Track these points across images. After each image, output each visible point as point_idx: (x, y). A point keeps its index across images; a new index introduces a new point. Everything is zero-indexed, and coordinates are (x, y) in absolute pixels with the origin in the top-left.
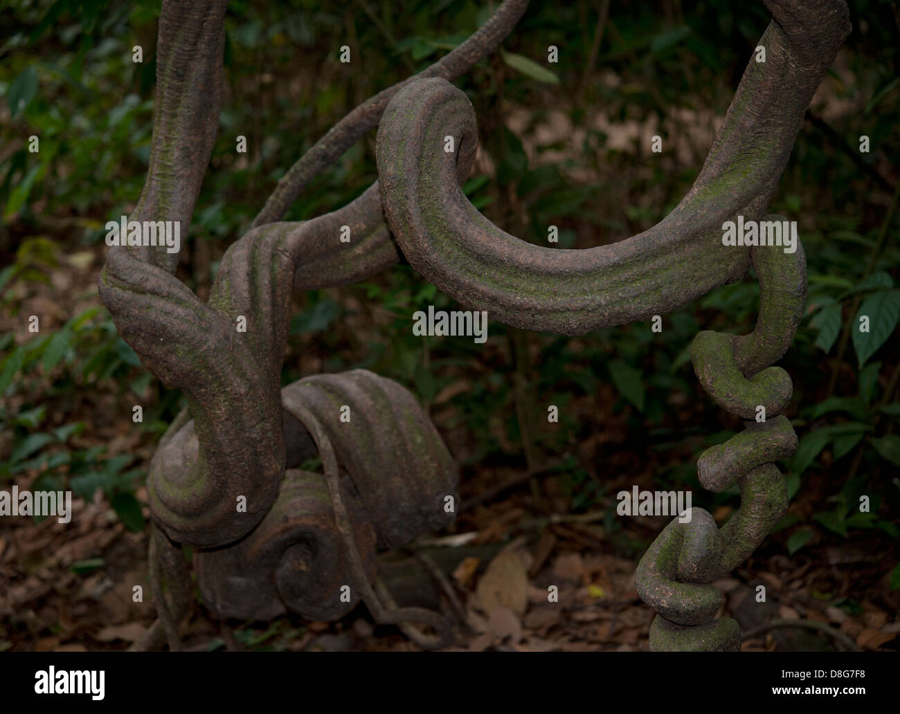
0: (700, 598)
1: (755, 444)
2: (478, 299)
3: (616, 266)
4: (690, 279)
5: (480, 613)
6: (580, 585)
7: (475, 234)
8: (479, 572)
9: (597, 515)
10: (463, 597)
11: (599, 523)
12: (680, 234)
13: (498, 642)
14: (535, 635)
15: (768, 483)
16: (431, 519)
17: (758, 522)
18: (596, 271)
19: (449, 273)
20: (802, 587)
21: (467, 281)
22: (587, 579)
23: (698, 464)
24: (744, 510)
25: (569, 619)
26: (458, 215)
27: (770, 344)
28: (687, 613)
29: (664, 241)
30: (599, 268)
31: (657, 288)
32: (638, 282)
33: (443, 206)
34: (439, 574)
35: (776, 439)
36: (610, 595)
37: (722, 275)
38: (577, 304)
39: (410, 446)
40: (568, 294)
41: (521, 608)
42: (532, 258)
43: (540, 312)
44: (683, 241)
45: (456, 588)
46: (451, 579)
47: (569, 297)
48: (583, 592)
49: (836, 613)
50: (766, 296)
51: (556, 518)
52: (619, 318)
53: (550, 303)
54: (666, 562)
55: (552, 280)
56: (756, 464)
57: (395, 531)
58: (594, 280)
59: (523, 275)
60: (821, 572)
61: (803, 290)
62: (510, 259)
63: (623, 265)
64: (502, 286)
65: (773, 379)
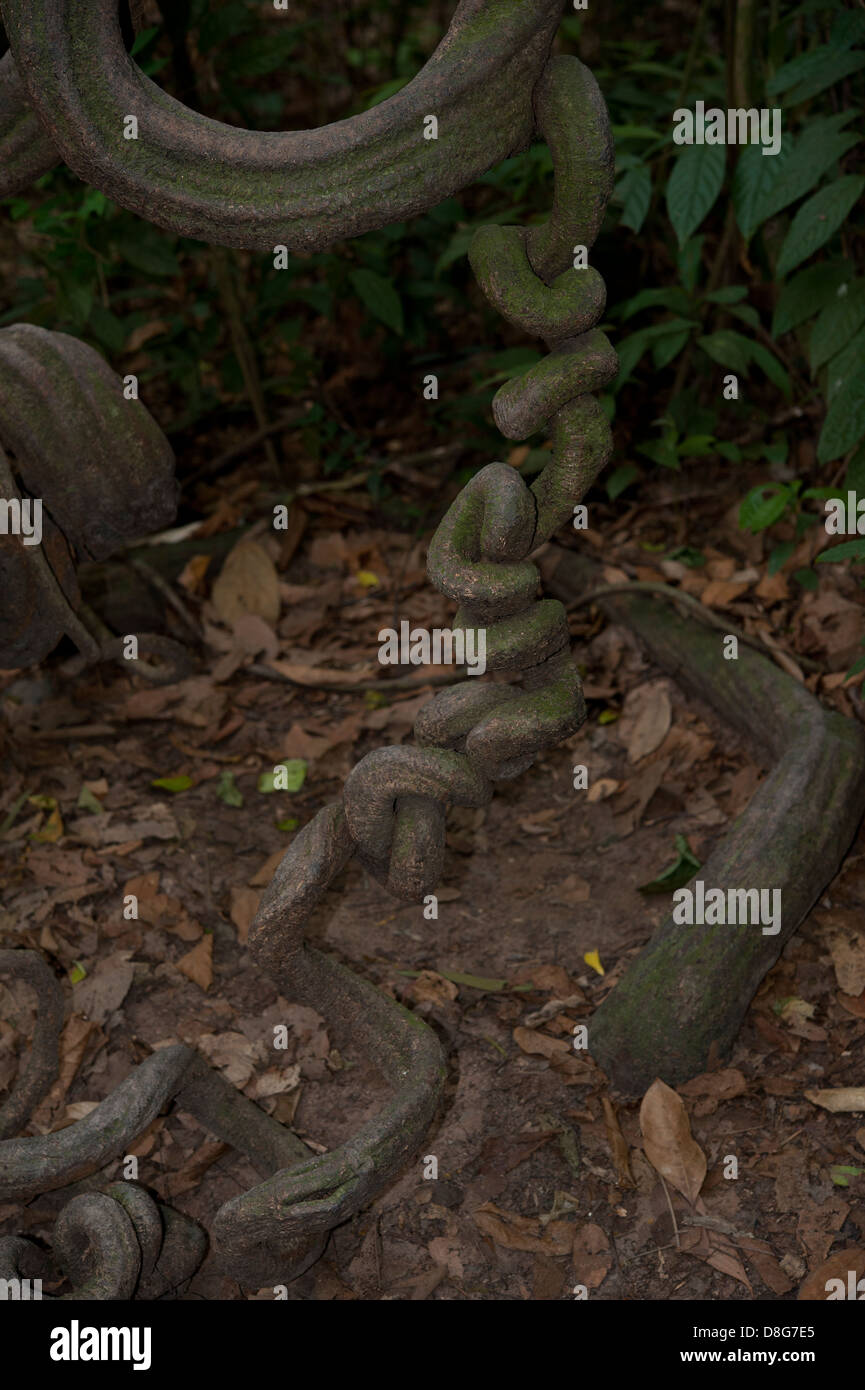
0: (513, 580)
1: (565, 371)
2: (177, 213)
3: (359, 149)
4: (460, 157)
5: (220, 626)
6: (346, 573)
7: (160, 122)
8: (213, 573)
9: (359, 479)
10: (195, 609)
11: (361, 488)
12: (441, 95)
13: (249, 660)
14: (297, 646)
15: (585, 421)
16: (144, 516)
17: (577, 473)
18: (333, 159)
19: (131, 180)
20: (628, 540)
21: (157, 190)
22: (355, 565)
23: (494, 406)
24: (557, 459)
25: (337, 619)
26: (132, 95)
27: (573, 235)
28: (499, 601)
29: (421, 108)
30: (336, 154)
31: (418, 175)
32: (391, 168)
33: (108, 84)
34: (159, 582)
35: (591, 362)
36: (387, 581)
37: (501, 148)
38: (312, 207)
39: (104, 423)
40: (299, 195)
41: (274, 612)
42: (243, 149)
43: (264, 224)
44: (446, 105)
45: (184, 599)
46: (176, 586)
47: (300, 198)
48: (352, 581)
49: (673, 568)
50: (561, 170)
51: (305, 489)
52: (371, 221)
53: (276, 209)
54: (465, 538)
55: (274, 177)
56: (567, 397)
57: (99, 538)
58: (331, 172)
59: (234, 174)
60: (650, 518)
61: (609, 157)
62: (214, 153)
63: (369, 147)
64: (206, 192)
65: (580, 281)
